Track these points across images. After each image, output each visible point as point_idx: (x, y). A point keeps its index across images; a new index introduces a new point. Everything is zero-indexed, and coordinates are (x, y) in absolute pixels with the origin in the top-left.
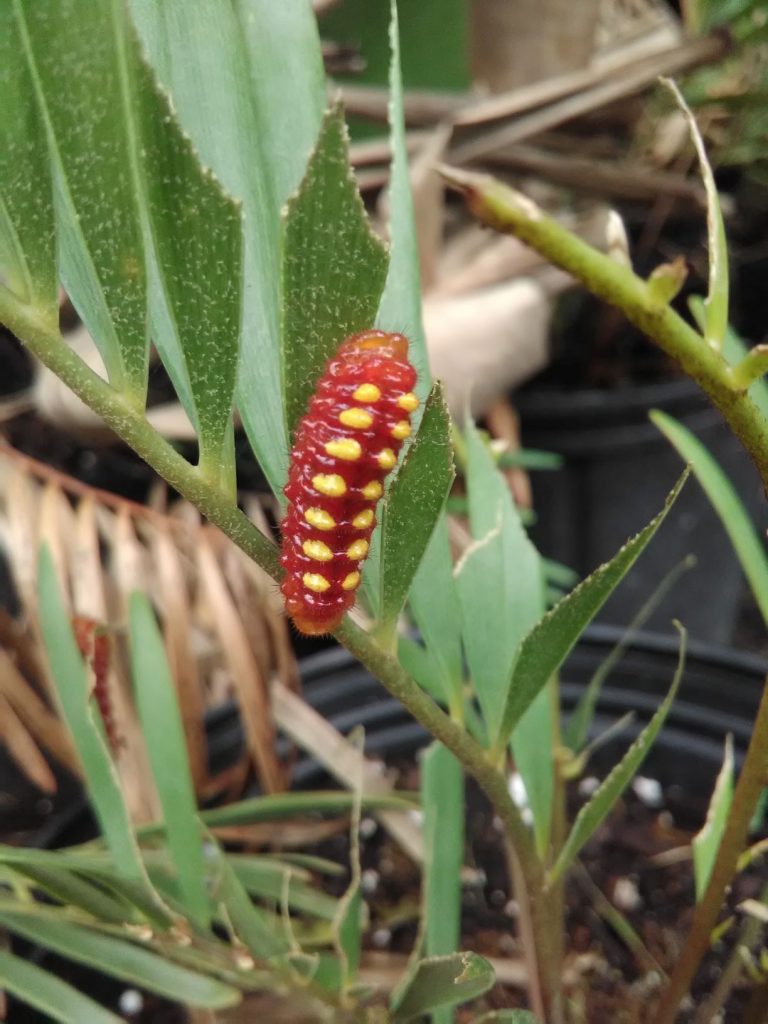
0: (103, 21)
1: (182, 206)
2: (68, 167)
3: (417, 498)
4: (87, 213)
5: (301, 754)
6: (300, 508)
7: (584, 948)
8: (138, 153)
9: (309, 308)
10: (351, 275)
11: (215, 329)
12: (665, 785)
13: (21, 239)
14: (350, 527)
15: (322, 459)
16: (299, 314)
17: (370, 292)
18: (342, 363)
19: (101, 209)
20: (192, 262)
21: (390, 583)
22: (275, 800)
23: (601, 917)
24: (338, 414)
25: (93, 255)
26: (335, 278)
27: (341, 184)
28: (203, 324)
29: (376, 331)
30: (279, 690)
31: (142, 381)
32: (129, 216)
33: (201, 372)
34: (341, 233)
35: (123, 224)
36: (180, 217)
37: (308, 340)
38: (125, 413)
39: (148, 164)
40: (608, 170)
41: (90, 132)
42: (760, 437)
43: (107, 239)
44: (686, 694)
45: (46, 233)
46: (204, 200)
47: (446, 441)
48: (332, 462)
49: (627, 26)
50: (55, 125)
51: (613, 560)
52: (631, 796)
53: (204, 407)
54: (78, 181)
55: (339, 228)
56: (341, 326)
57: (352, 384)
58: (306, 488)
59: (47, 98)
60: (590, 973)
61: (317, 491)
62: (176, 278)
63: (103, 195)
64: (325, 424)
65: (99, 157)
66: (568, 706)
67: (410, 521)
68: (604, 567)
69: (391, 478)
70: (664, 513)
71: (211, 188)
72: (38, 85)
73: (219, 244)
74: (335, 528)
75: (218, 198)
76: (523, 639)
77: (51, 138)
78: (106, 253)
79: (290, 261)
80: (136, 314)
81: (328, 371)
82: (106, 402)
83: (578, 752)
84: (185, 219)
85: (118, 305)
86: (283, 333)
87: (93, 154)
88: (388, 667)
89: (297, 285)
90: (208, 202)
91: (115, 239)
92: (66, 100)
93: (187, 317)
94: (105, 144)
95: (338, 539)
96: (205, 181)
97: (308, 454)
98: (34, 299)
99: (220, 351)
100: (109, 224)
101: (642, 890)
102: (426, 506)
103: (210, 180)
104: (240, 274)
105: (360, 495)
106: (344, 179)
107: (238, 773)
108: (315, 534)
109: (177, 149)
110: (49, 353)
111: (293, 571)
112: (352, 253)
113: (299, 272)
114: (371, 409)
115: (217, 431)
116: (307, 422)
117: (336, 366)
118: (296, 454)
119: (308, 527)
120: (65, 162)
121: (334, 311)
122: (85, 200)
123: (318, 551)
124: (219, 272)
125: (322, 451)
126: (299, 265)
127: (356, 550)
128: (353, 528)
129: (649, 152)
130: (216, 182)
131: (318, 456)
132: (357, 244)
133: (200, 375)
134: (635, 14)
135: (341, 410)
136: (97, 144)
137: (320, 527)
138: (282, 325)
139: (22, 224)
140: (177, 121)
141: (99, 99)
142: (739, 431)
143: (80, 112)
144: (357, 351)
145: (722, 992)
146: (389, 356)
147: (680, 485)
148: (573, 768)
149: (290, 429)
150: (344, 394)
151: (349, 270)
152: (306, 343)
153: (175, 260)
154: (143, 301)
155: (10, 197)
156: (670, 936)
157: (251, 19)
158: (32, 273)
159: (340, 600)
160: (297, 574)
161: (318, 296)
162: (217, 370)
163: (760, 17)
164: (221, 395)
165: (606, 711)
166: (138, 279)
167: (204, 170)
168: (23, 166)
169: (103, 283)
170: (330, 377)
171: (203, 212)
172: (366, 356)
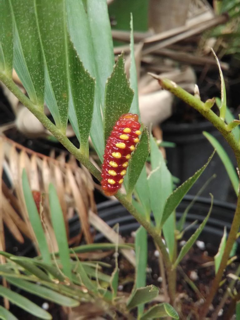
0: (61, 31)
1: (79, 79)
2: (49, 69)
3: (139, 158)
4: (53, 81)
5: (98, 232)
6: (108, 161)
7: (181, 291)
8: (69, 65)
9: (112, 107)
10: (124, 98)
11: (86, 112)
12: (206, 243)
13: (35, 88)
14: (122, 166)
15: (115, 148)
16: (109, 108)
17: (128, 103)
18: (120, 122)
19: (57, 80)
20: (81, 94)
21: (131, 182)
22: (90, 246)
23: (186, 282)
24: (119, 136)
25: (54, 92)
26: (119, 99)
27: (122, 75)
28: (83, 111)
29: (130, 114)
30: (91, 213)
31: (66, 126)
32: (65, 82)
33: (82, 123)
34: (122, 87)
35: (63, 84)
36: (78, 82)
37: (111, 115)
38: (61, 134)
39: (71, 68)
40: (190, 56)
41: (56, 60)
42: (234, 143)
43: (59, 88)
44: (212, 216)
45: (42, 86)
46: (85, 78)
47: (147, 143)
48: (117, 149)
49: (196, 11)
50: (46, 58)
51: (193, 176)
52: (195, 246)
53: (82, 133)
54: (52, 73)
55: (121, 86)
56: (120, 112)
57: (123, 128)
58: (110, 156)
59: (45, 51)
60: (183, 299)
61: (113, 157)
62: (76, 99)
63: (58, 77)
64: (116, 138)
65: (57, 67)
66: (178, 219)
67: (137, 165)
68: (191, 178)
69: (133, 153)
70: (208, 163)
71: (87, 75)
72: (42, 47)
73: (88, 90)
74: (118, 167)
75: (89, 77)
76: (167, 198)
77: (45, 61)
78: (58, 92)
79: (108, 94)
80: (65, 108)
81: (117, 124)
82: (56, 131)
83: (181, 232)
84: (80, 83)
85: (60, 105)
86: (105, 113)
87: (56, 66)
88: (129, 205)
89: (109, 101)
90: (86, 79)
91: (61, 88)
92: (50, 51)
93: (79, 109)
94: (59, 63)
95: (118, 170)
96: (85, 73)
97: (111, 146)
98: (38, 104)
99: (87, 118)
100: (59, 84)
101: (199, 274)
102: (141, 160)
103: (87, 73)
104: (94, 98)
105: (125, 158)
106: (123, 73)
107: (78, 237)
108: (112, 168)
109: (78, 64)
110: (41, 118)
111: (105, 178)
112: (124, 92)
113: (110, 97)
114: (128, 135)
115: (85, 139)
116: (111, 138)
117: (119, 123)
118: (107, 146)
119: (110, 166)
120: (48, 68)
121: (119, 108)
122: (53, 78)
123: (112, 173)
124: (88, 97)
125: (115, 146)
126: (110, 96)
127: (123, 173)
128: (122, 167)
129: (203, 50)
130: (89, 73)
131: (114, 147)
132: (126, 90)
133: (81, 124)
134: (199, 7)
135: (120, 135)
136: (57, 63)
137: (114, 166)
138: (105, 111)
139: (36, 83)
140: (78, 57)
141: (59, 52)
142: (229, 142)
143: (53, 54)
144: (125, 119)
145: (222, 304)
146: (133, 120)
147: (212, 156)
148: (180, 236)
149: (105, 139)
150: (121, 130)
151: (123, 97)
152: (111, 116)
153: (76, 94)
154: (67, 105)
155: (32, 76)
156: (207, 288)
157: (91, 20)
158: (37, 96)
159: (118, 187)
160: (106, 179)
161: (115, 103)
162: (86, 123)
163: (237, 10)
164: (87, 130)
165: (189, 221)
166: (66, 99)
167: (86, 70)
168: (36, 68)
169: (57, 99)
170: (117, 126)
171: (85, 81)
172: (127, 120)
